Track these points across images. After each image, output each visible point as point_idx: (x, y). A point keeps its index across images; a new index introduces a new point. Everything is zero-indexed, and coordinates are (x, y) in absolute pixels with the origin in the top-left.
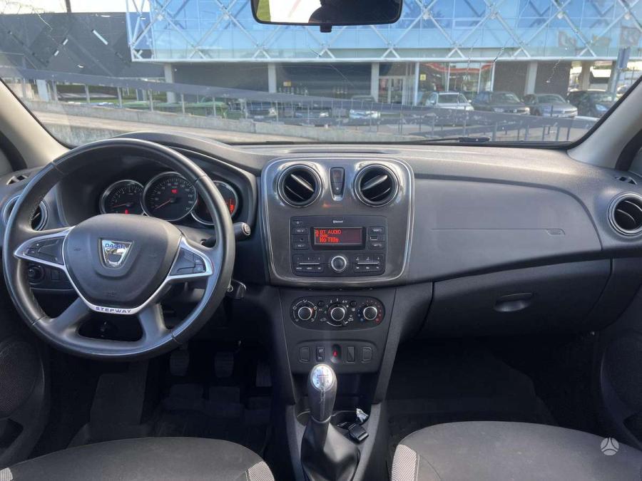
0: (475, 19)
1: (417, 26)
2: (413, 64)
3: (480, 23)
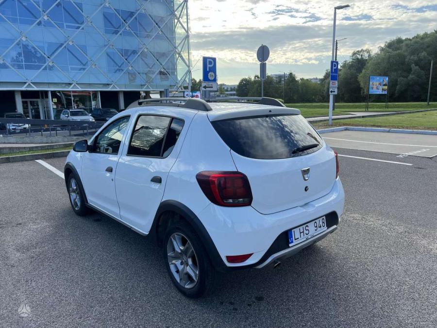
0: (81, 67)
1: (45, 69)
2: (46, 92)
3: (87, 69)
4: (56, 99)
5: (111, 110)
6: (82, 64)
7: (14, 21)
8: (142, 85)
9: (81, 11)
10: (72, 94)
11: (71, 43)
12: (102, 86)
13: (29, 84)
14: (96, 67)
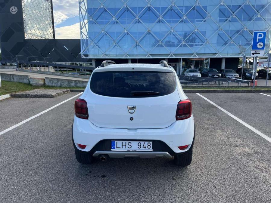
4: (184, 63)
5: (213, 70)
6: (203, 42)
7: (169, 22)
8: (239, 54)
9: (205, 11)
10: (193, 60)
11: (196, 31)
12: (212, 55)
13: (172, 55)
14: (209, 43)
